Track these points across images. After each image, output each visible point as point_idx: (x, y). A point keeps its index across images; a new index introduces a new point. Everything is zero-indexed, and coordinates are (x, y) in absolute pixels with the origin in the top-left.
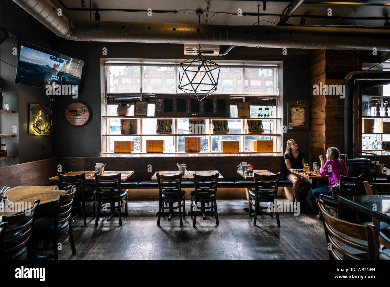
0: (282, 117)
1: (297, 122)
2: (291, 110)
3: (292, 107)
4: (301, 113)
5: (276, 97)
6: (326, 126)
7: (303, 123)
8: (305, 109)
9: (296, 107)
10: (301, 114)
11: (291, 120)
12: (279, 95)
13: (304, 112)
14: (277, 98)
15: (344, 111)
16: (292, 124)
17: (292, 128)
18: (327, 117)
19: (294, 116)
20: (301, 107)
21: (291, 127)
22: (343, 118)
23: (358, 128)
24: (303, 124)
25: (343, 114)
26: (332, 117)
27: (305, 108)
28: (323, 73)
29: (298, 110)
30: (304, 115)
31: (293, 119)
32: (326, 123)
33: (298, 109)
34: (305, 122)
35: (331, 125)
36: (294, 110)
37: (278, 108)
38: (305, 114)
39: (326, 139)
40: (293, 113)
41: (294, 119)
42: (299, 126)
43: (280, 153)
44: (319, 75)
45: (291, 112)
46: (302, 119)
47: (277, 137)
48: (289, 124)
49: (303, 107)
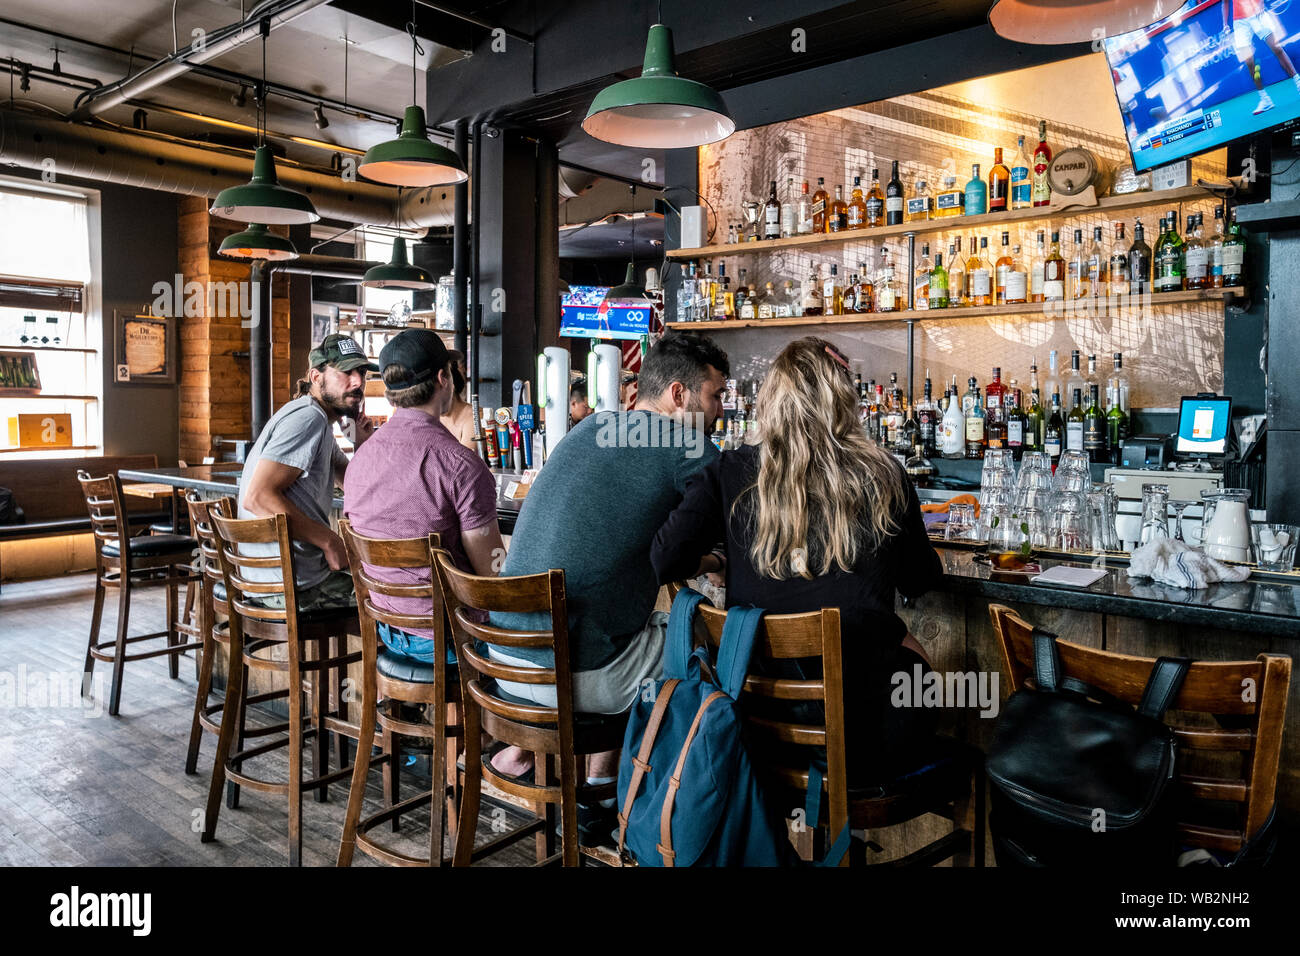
0: (99, 347)
1: (141, 363)
2: (125, 330)
3: (126, 322)
4: (153, 338)
5: (83, 287)
6: (212, 374)
7: (160, 366)
8: (165, 328)
9: (141, 322)
10: (154, 342)
11: (125, 356)
12: (91, 283)
13: (163, 337)
14: (87, 291)
15: (250, 340)
16: (127, 367)
17: (127, 379)
18: (212, 355)
19: (134, 347)
20: (153, 324)
21: (124, 375)
22: (248, 358)
23: (289, 383)
24: (160, 370)
25: (249, 350)
26: (225, 354)
27: (164, 325)
28: (203, 243)
29: (147, 331)
30: (163, 345)
31: (129, 354)
32: (211, 368)
33: (146, 327)
34: (165, 363)
35: (222, 374)
36: (133, 328)
37: (89, 318)
38: (165, 341)
39: (212, 408)
40: (132, 336)
41: (134, 353)
42: (150, 374)
43: (94, 448)
44: (196, 246)
45: (125, 335)
46: (157, 355)
47: (86, 404)
48: (120, 367)
49: (161, 324)
